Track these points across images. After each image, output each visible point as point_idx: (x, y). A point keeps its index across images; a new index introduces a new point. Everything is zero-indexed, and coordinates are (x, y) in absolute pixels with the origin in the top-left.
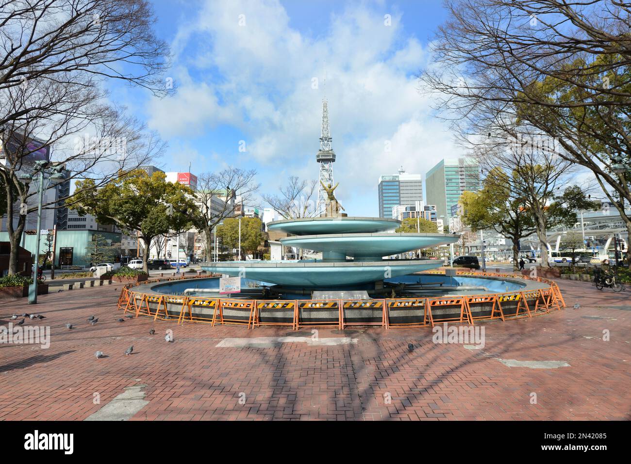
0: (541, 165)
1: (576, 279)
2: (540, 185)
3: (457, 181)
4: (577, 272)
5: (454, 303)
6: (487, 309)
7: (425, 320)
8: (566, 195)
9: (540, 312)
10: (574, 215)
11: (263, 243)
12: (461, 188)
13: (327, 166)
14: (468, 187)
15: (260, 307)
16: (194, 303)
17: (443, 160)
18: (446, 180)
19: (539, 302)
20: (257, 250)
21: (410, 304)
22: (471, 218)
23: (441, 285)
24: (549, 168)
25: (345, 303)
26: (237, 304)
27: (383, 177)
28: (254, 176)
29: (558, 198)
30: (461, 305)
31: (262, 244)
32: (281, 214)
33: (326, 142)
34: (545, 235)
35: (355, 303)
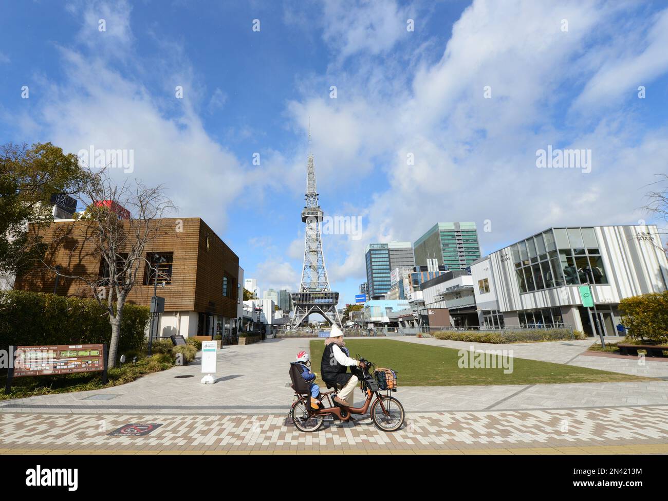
3: (455, 246)
12: (459, 254)
13: (313, 225)
14: (467, 253)
17: (437, 224)
18: (442, 246)
27: (371, 245)
33: (312, 199)
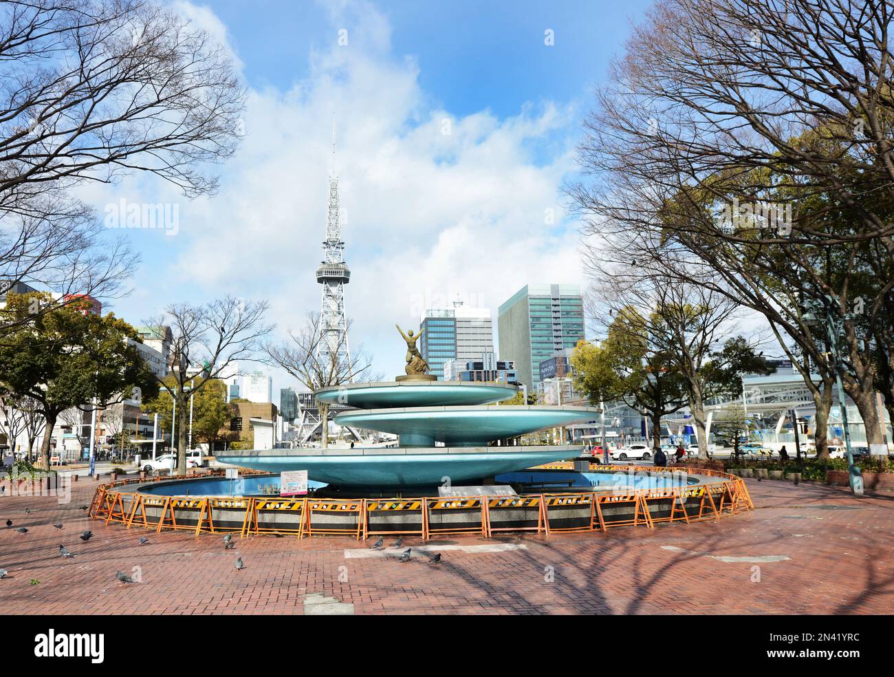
0: (694, 305)
1: (749, 476)
2: (694, 335)
3: (549, 320)
4: (748, 466)
5: (627, 500)
6: (665, 508)
7: (593, 523)
8: (728, 350)
9: (725, 514)
10: (739, 382)
11: (228, 424)
12: (555, 333)
13: (334, 290)
14: (565, 332)
15: (372, 508)
16: (265, 507)
17: (527, 286)
18: (530, 320)
19: (725, 498)
20: (217, 436)
21: (574, 501)
22: (590, 383)
23: (570, 484)
24: (706, 309)
25: (491, 501)
26: (336, 506)
28: (266, 310)
29: (716, 354)
30: (635, 502)
31: (226, 424)
32: (292, 373)
33: (334, 249)
34: (702, 410)
35: (504, 501)
